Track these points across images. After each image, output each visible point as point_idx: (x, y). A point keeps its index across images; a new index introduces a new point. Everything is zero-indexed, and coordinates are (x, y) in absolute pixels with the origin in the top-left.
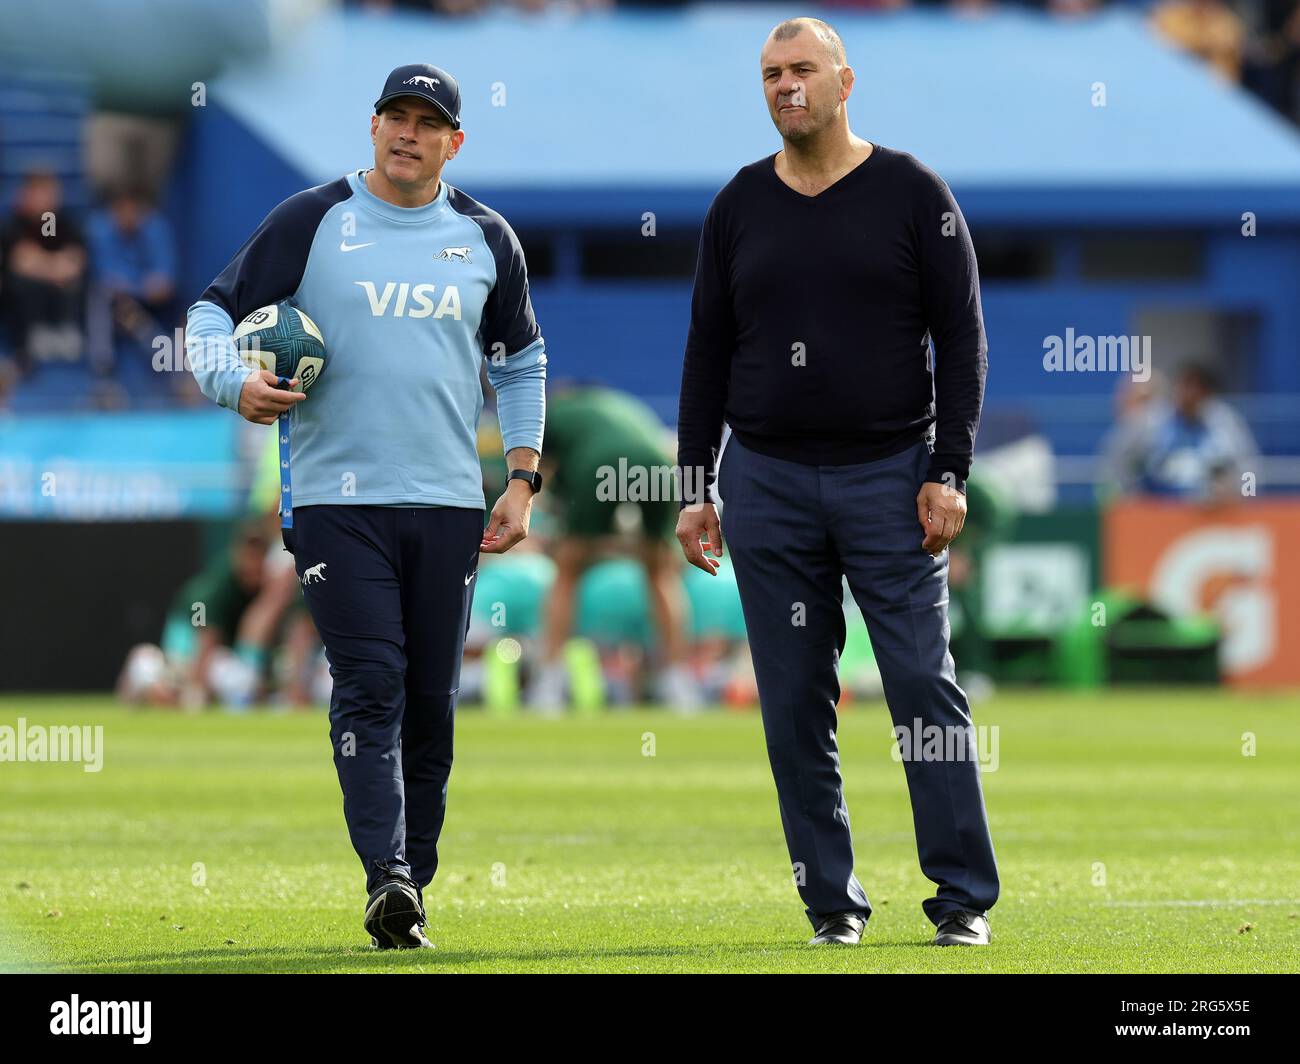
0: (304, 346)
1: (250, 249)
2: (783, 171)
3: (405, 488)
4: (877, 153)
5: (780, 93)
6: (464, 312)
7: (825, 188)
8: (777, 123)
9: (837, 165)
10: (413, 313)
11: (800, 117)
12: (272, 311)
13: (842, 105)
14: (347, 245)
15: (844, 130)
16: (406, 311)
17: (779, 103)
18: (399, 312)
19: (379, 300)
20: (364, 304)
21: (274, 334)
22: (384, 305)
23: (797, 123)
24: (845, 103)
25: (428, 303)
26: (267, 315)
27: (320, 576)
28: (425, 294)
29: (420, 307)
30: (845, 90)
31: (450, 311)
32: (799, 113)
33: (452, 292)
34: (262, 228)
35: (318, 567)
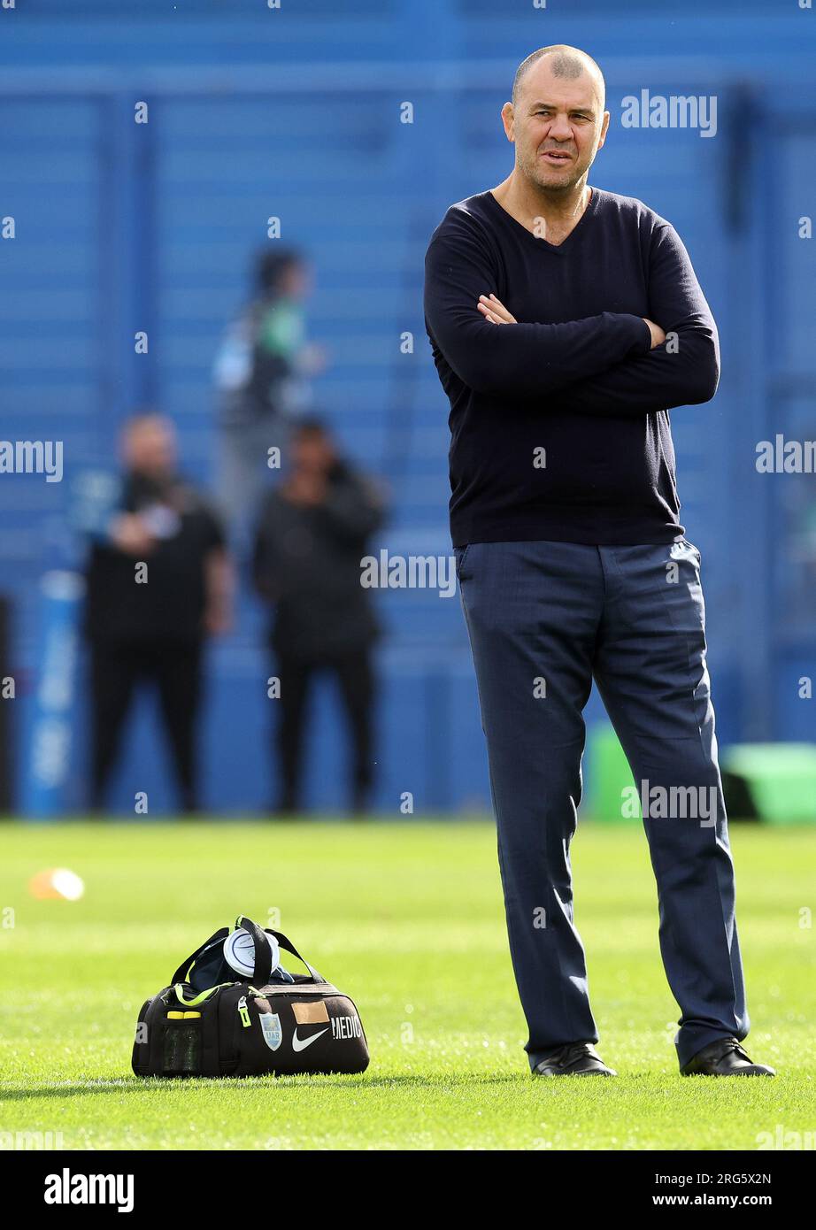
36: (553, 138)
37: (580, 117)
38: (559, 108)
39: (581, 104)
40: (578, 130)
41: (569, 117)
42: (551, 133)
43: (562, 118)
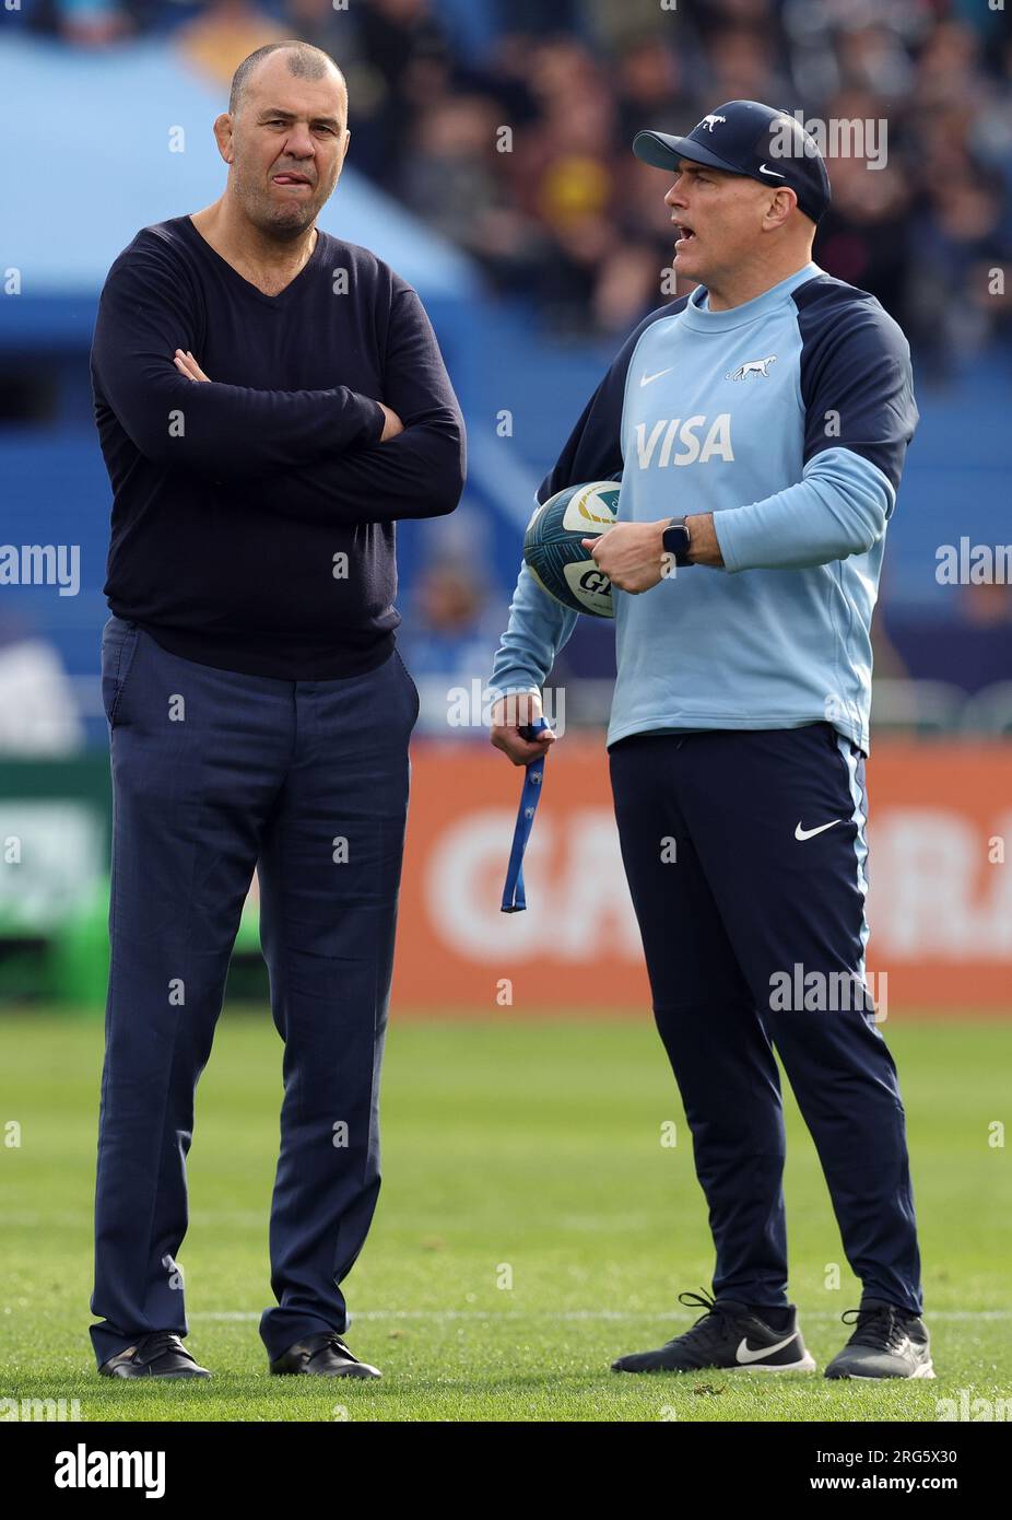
36: (291, 154)
37: (324, 129)
38: (301, 118)
39: (327, 112)
40: (320, 146)
41: (310, 128)
42: (289, 148)
43: (302, 128)
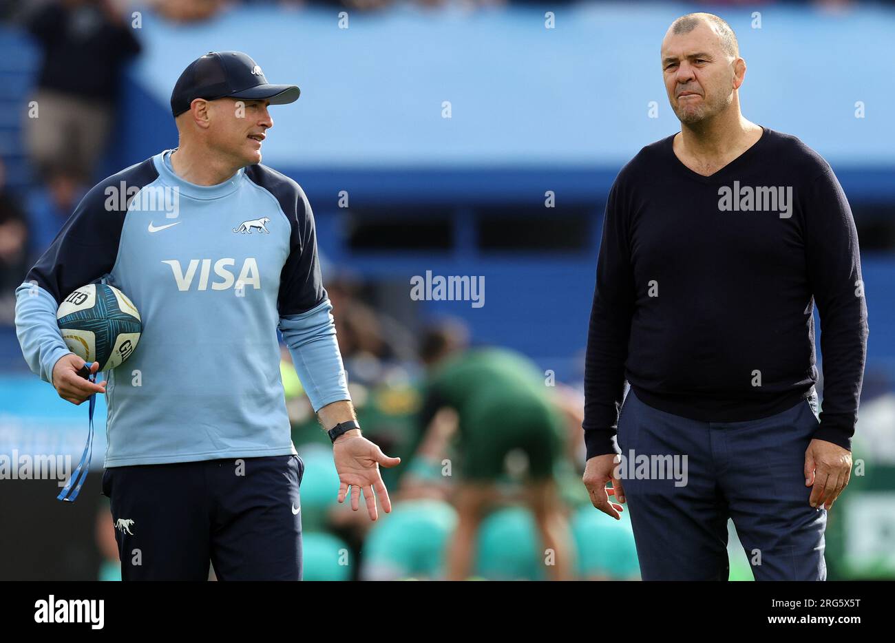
0: (120, 324)
1: (68, 234)
2: (681, 151)
3: (214, 445)
4: (768, 137)
5: (678, 81)
6: (263, 280)
7: (720, 168)
8: (675, 109)
9: (730, 148)
10: (216, 286)
11: (696, 103)
12: (90, 290)
13: (735, 93)
14: (154, 226)
15: (736, 116)
16: (209, 285)
17: (678, 90)
18: (202, 286)
19: (184, 278)
20: (170, 281)
21: (92, 315)
22: (189, 280)
23: (693, 108)
24: (737, 90)
25: (228, 276)
26: (86, 296)
27: (128, 529)
28: (226, 267)
29: (222, 280)
30: (737, 78)
31: (250, 282)
32: (696, 100)
33: (250, 264)
34: (77, 212)
35: (128, 521)
